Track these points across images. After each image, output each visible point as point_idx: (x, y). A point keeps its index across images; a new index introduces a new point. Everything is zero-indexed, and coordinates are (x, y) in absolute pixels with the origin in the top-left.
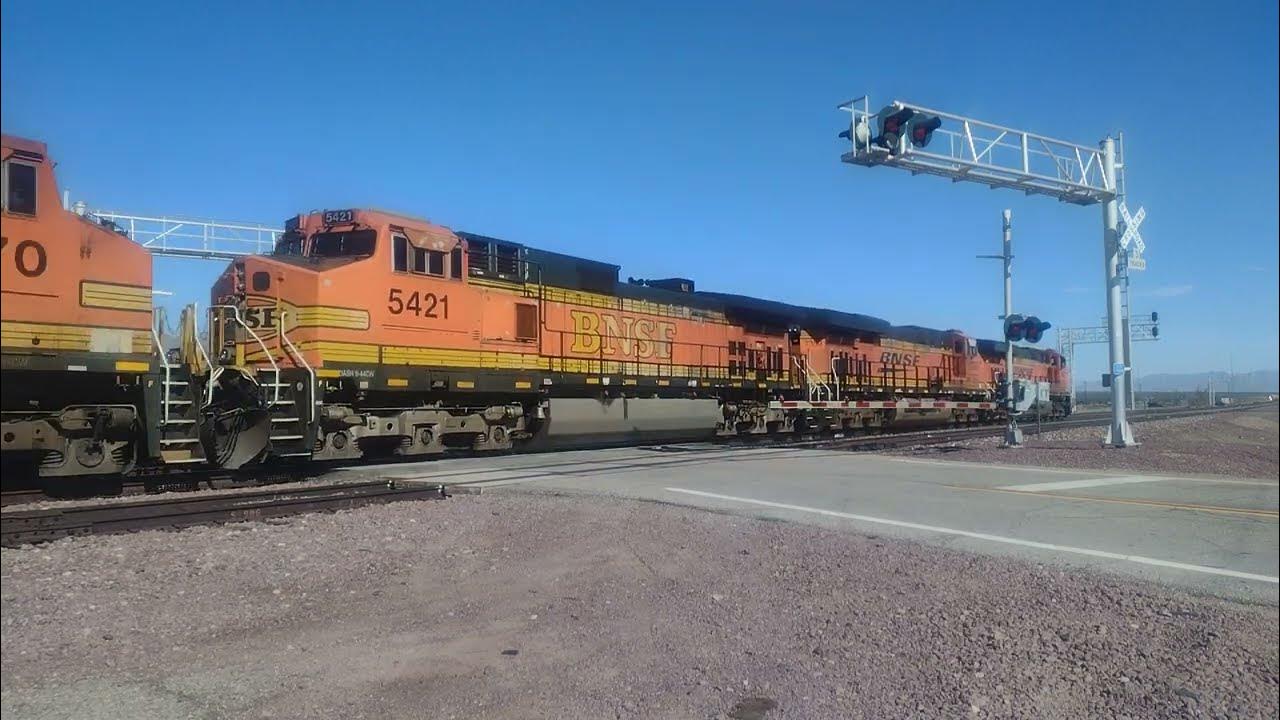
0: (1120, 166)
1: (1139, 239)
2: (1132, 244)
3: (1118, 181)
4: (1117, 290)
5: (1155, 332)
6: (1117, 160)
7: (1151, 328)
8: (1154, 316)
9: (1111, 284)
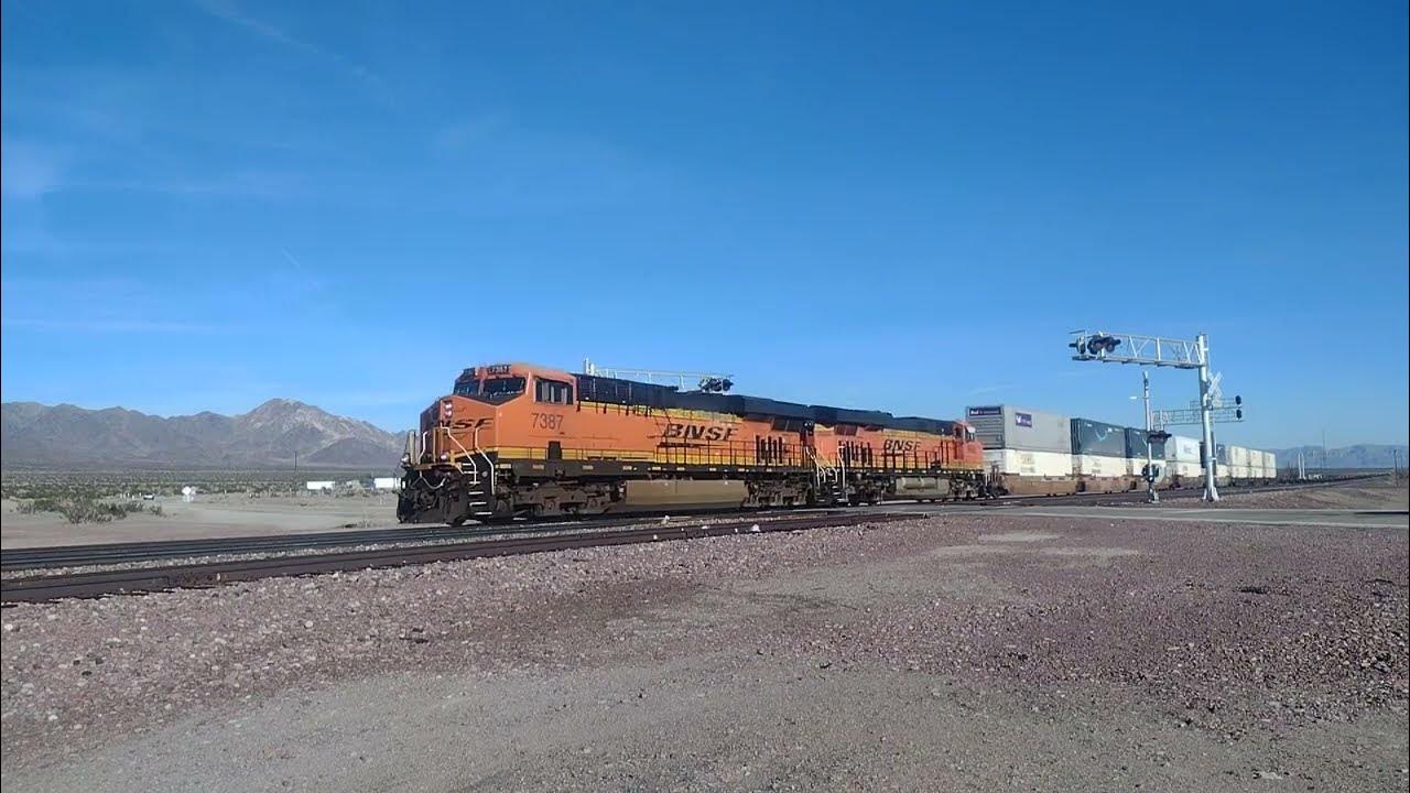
0: (1207, 349)
1: (1218, 390)
2: (1215, 392)
3: (1206, 358)
4: (1207, 413)
5: (1239, 414)
6: (1206, 346)
7: (1235, 410)
8: (1238, 400)
9: (1203, 409)
